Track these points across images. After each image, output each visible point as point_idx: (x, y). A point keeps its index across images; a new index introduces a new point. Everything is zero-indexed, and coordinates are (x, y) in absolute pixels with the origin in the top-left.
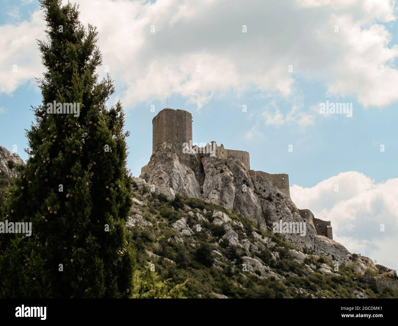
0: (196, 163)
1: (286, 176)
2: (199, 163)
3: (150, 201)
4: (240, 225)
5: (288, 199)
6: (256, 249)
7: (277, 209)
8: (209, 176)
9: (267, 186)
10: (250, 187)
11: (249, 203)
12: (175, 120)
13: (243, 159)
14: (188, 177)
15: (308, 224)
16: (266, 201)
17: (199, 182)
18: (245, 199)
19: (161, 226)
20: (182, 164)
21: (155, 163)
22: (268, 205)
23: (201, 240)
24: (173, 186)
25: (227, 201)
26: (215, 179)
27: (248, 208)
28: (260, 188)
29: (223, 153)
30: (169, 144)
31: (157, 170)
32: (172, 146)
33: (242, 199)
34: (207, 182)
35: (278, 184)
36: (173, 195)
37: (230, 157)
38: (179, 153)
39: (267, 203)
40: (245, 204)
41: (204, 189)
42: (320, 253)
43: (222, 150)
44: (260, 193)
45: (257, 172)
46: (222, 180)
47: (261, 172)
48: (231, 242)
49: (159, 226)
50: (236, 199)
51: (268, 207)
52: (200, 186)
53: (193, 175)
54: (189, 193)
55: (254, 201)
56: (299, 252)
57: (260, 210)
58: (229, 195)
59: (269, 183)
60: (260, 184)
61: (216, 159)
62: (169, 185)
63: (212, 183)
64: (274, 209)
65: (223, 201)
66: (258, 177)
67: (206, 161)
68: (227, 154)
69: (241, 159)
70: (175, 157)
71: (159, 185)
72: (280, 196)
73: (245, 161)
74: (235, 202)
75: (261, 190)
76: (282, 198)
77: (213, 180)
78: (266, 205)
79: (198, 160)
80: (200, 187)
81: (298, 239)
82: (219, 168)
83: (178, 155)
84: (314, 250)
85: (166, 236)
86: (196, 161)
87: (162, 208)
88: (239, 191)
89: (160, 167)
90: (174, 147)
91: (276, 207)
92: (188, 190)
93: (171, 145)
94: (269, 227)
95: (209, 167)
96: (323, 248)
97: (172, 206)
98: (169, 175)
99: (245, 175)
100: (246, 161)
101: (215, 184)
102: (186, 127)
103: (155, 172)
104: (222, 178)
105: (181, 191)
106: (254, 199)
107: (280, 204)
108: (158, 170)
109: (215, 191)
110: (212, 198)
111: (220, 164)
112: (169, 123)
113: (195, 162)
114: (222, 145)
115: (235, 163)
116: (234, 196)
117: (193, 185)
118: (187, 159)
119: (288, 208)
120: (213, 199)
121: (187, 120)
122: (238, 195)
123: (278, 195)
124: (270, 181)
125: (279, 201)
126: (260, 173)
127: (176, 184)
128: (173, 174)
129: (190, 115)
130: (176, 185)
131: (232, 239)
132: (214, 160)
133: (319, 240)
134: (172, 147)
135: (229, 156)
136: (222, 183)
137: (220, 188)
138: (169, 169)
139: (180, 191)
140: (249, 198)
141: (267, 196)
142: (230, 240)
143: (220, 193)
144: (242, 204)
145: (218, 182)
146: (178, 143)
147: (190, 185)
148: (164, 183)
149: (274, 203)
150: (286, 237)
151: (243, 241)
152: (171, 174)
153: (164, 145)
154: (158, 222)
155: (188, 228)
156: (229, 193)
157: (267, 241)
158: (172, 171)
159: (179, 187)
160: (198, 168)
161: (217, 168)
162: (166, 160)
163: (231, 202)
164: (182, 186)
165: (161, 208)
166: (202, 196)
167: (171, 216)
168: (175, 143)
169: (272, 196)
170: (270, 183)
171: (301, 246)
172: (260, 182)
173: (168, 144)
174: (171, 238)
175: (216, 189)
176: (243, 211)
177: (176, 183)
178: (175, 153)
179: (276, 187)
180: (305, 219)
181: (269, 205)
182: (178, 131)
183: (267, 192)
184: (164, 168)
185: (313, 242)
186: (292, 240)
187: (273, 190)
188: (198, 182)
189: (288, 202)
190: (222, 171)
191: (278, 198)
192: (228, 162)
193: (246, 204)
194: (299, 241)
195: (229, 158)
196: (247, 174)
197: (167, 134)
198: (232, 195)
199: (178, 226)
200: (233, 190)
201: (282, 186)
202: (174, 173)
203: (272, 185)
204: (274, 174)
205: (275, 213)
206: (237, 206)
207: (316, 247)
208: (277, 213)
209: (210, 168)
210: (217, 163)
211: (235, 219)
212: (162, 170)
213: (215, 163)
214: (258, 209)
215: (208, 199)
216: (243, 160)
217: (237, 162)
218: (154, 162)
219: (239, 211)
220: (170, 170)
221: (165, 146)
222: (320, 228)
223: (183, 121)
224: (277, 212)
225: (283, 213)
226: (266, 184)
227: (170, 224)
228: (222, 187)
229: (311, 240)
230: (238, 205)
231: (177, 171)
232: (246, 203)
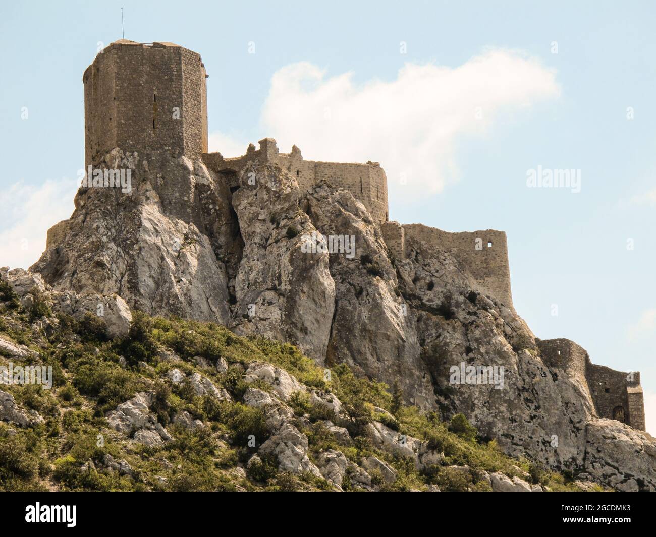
0: (216, 210)
1: (496, 239)
2: (225, 210)
3: (52, 342)
4: (330, 406)
5: (503, 308)
6: (365, 480)
7: (469, 341)
8: (252, 250)
9: (437, 271)
10: (382, 277)
11: (379, 329)
12: (145, 77)
13: (362, 190)
14: (188, 254)
15: (565, 383)
16: (435, 318)
17: (226, 267)
18: (365, 315)
19: (70, 424)
20: (170, 213)
21: (86, 214)
22: (440, 331)
23: (192, 461)
24: (141, 284)
25: (308, 324)
26: (271, 258)
27: (376, 342)
28: (415, 280)
29: (298, 172)
30: (128, 154)
31: (89, 237)
32: (139, 161)
33: (356, 318)
34: (247, 269)
35: (473, 265)
36: (126, 319)
37: (320, 187)
38: (160, 181)
39: (437, 326)
40: (364, 330)
41: (237, 289)
42: (600, 474)
43: (296, 166)
44: (418, 292)
45: (406, 227)
46: (291, 261)
47: (421, 228)
48: (284, 461)
49: (64, 422)
50: (337, 317)
51: (439, 336)
52: (229, 279)
53: (204, 246)
54: (190, 304)
55: (394, 321)
56: (516, 479)
57: (413, 346)
58: (313, 306)
59: (444, 262)
60: (418, 265)
61: (274, 194)
62: (128, 282)
63: (263, 270)
64: (459, 342)
65: (296, 326)
66: (410, 243)
67: (246, 201)
68: (313, 176)
69: (358, 191)
70: (148, 193)
71: (94, 284)
72: (477, 302)
73: (369, 197)
74: (336, 325)
75: (418, 284)
76: (485, 308)
77: (265, 261)
78: (434, 331)
79: (220, 199)
80: (227, 284)
81: (533, 433)
82: (282, 223)
83: (156, 188)
84: (583, 466)
85: (77, 457)
86: (214, 203)
87: (86, 363)
88: (349, 291)
89: (98, 228)
90: (145, 162)
91: (466, 335)
92: (185, 295)
93: (134, 158)
94: (442, 399)
95: (254, 218)
96: (611, 457)
97: (119, 354)
98: (128, 253)
99: (366, 241)
100: (373, 194)
101: (270, 274)
102: (181, 97)
103: (82, 244)
104: (292, 255)
105: (165, 299)
106: (395, 313)
107: (477, 326)
108: (94, 238)
109: (270, 295)
110: (262, 316)
111: (287, 209)
112: (128, 87)
113: (211, 206)
114: (295, 150)
115: (337, 205)
116: (333, 310)
117: (204, 280)
118: (186, 198)
119: (501, 339)
120: (265, 320)
121: (184, 76)
122: (343, 302)
123: (473, 297)
124: (446, 254)
125: (473, 318)
126: (418, 229)
127: (151, 280)
128: (140, 249)
129: (196, 60)
130: (150, 282)
131: (288, 452)
132: (270, 197)
133: (599, 434)
134: (136, 162)
135: (319, 181)
136: (291, 269)
137: (285, 287)
138: (127, 233)
139: (161, 300)
140: (377, 311)
141: (439, 303)
142: (280, 457)
143: (285, 300)
144: (357, 333)
145: (279, 266)
146: (158, 149)
147: (194, 281)
148: (109, 278)
149: (458, 323)
150: (494, 430)
151: (325, 456)
152: (133, 249)
153: (113, 158)
154: (63, 411)
155: (153, 423)
156: (314, 300)
157: (415, 450)
158: (137, 241)
159: (158, 288)
160: (222, 226)
161: (278, 224)
162: (118, 204)
163: (323, 327)
164: (167, 285)
165: (82, 363)
166: (232, 311)
167: (106, 389)
168: (148, 150)
169: (453, 302)
170: (447, 262)
171: (541, 453)
172: (417, 260)
173: (124, 153)
174: (94, 460)
175: (274, 289)
176: (360, 353)
177: (151, 276)
178: (148, 182)
179: (468, 274)
180: (556, 370)
181: (444, 330)
182: (156, 110)
183: (437, 289)
184: (113, 230)
185: (582, 441)
186: (513, 437)
187: (457, 281)
188: (221, 268)
189: (504, 318)
190: (292, 234)
191: (472, 308)
192: (315, 200)
193: (369, 331)
194: (535, 439)
195: (318, 189)
196: (376, 235)
197: (123, 121)
198: (324, 304)
199: (123, 420)
200: (326, 288)
201: (487, 268)
202: (142, 244)
203: (452, 268)
204: (459, 232)
205: (462, 354)
206: (341, 338)
207: (590, 456)
208: (467, 355)
209: (258, 224)
210: (279, 207)
211: (317, 386)
212: (105, 239)
213: (271, 207)
214: (406, 344)
215: (250, 321)
216: (362, 193)
217: (344, 202)
218: (84, 211)
219: (348, 353)
220: (129, 236)
221: (117, 160)
222: (607, 395)
223: (171, 80)
224: (469, 350)
225: (487, 353)
226: (434, 265)
227: (97, 414)
228: (290, 282)
229: (573, 434)
230: (343, 336)
231: (152, 239)
232: (369, 327)
